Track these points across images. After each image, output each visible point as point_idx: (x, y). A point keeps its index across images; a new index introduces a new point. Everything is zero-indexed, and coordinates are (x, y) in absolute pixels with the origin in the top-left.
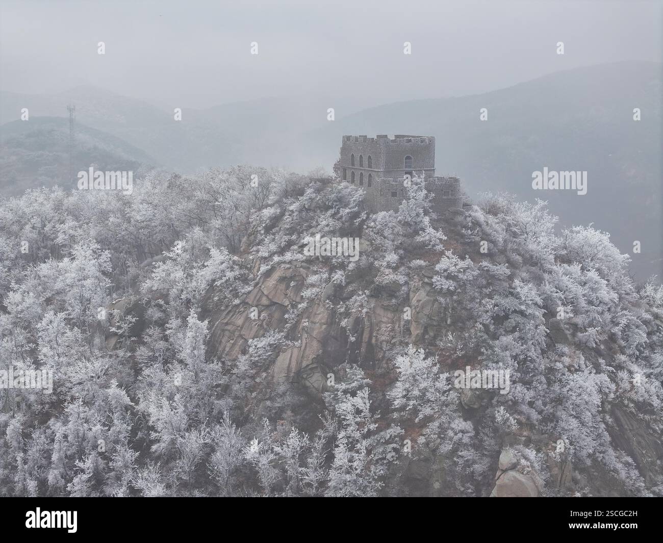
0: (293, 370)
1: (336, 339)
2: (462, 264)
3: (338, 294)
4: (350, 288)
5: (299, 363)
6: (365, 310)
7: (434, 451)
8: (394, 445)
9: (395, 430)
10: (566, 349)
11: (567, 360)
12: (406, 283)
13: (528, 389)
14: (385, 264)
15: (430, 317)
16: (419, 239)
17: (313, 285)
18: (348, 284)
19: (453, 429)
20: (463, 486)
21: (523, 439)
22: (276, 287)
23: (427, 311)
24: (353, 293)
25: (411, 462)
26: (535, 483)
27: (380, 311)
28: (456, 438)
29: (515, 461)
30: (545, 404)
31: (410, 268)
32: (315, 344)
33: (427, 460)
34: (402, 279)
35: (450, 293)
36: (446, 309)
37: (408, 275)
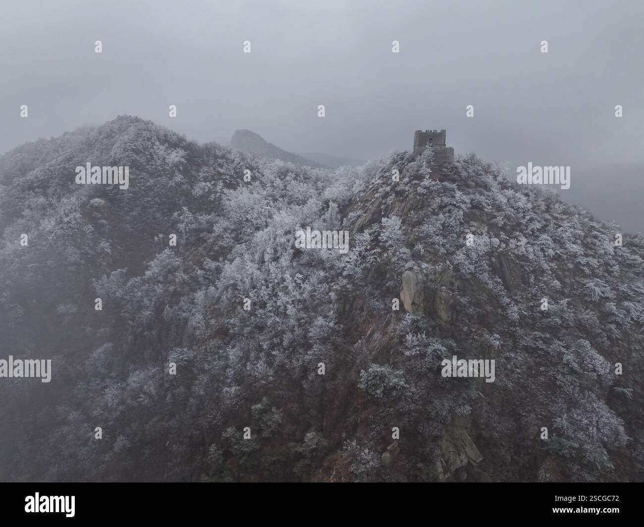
0: (361, 225)
1: (377, 213)
2: (433, 183)
3: (386, 195)
4: (391, 193)
5: (363, 224)
6: (391, 202)
7: (390, 260)
8: (375, 256)
9: (378, 250)
10: (475, 224)
11: (474, 229)
12: (409, 190)
13: (443, 239)
14: (403, 183)
15: (412, 205)
16: (420, 172)
17: (380, 192)
18: (390, 191)
19: (400, 252)
20: (397, 277)
21: (428, 259)
22: (370, 193)
23: (411, 203)
24: (391, 195)
25: (381, 264)
26: (417, 277)
27: (397, 203)
28: (400, 256)
29: (411, 266)
30: (451, 246)
31: (412, 184)
32: (370, 215)
33: (386, 264)
34: (407, 188)
35: (423, 194)
36: (419, 201)
37: (410, 187)
